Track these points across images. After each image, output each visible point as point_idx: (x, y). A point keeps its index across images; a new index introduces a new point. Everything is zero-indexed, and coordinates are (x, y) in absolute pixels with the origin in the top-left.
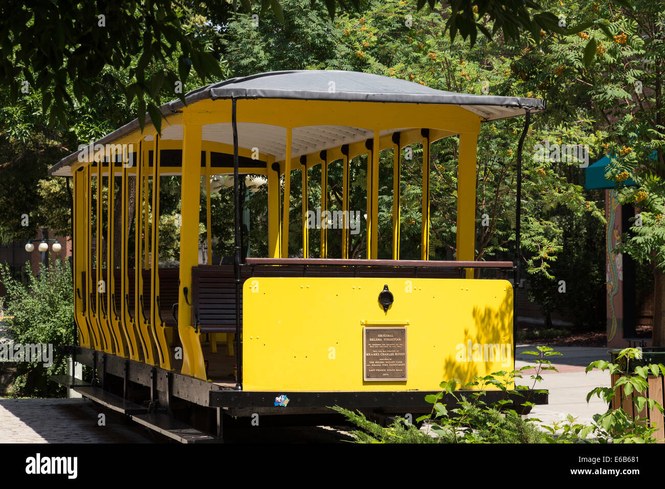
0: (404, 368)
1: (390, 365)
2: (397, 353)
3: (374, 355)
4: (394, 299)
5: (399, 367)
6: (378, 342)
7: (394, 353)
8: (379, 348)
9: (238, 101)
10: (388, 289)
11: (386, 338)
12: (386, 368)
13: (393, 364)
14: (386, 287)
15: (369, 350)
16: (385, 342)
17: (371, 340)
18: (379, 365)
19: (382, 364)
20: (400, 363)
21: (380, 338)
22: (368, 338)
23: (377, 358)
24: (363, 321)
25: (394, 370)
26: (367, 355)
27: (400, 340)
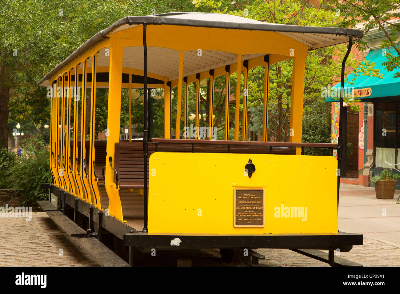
0: (262, 218)
1: (252, 216)
2: (257, 207)
3: (242, 208)
4: (256, 169)
5: (259, 217)
6: (244, 199)
7: (256, 207)
8: (245, 204)
9: (148, 26)
10: (251, 162)
11: (250, 196)
12: (250, 218)
13: (254, 215)
14: (250, 161)
15: (238, 204)
16: (250, 200)
17: (239, 197)
18: (245, 216)
19: (247, 215)
20: (259, 214)
21: (246, 196)
22: (237, 196)
23: (244, 211)
24: (234, 184)
25: (255, 219)
26: (237, 208)
27: (259, 198)
